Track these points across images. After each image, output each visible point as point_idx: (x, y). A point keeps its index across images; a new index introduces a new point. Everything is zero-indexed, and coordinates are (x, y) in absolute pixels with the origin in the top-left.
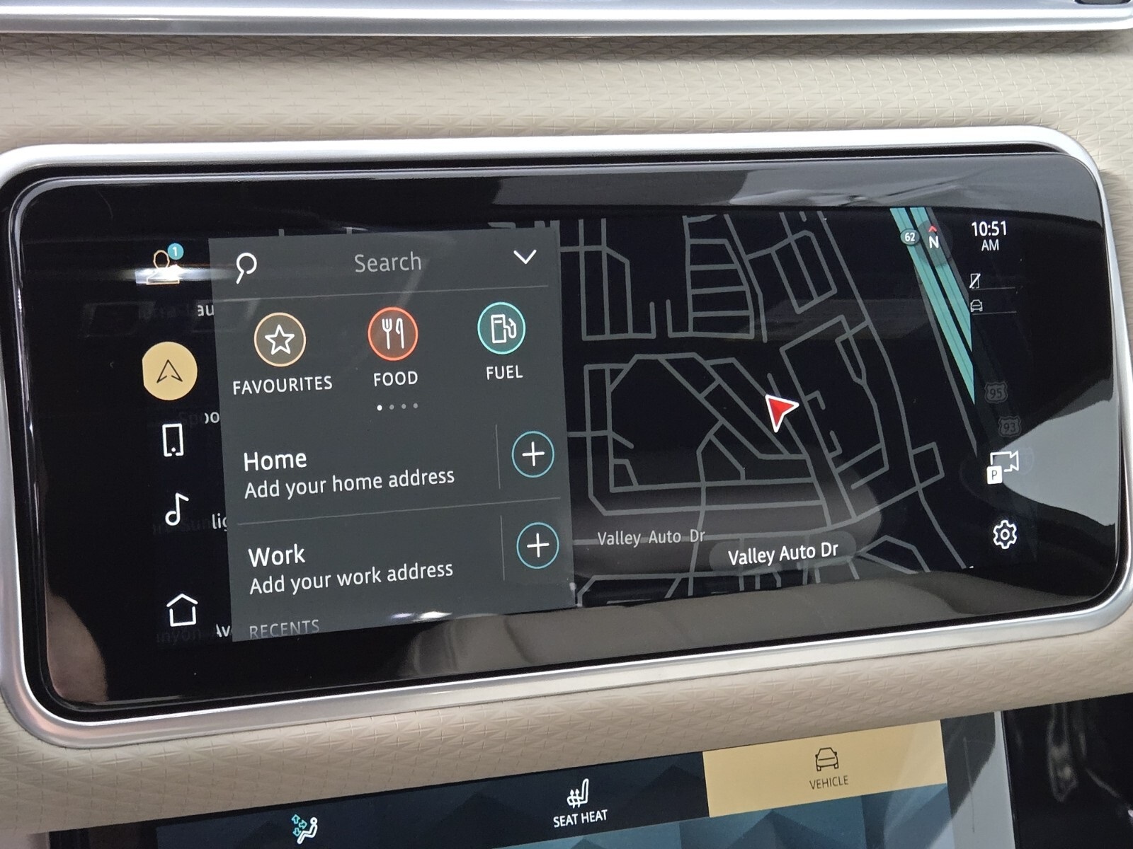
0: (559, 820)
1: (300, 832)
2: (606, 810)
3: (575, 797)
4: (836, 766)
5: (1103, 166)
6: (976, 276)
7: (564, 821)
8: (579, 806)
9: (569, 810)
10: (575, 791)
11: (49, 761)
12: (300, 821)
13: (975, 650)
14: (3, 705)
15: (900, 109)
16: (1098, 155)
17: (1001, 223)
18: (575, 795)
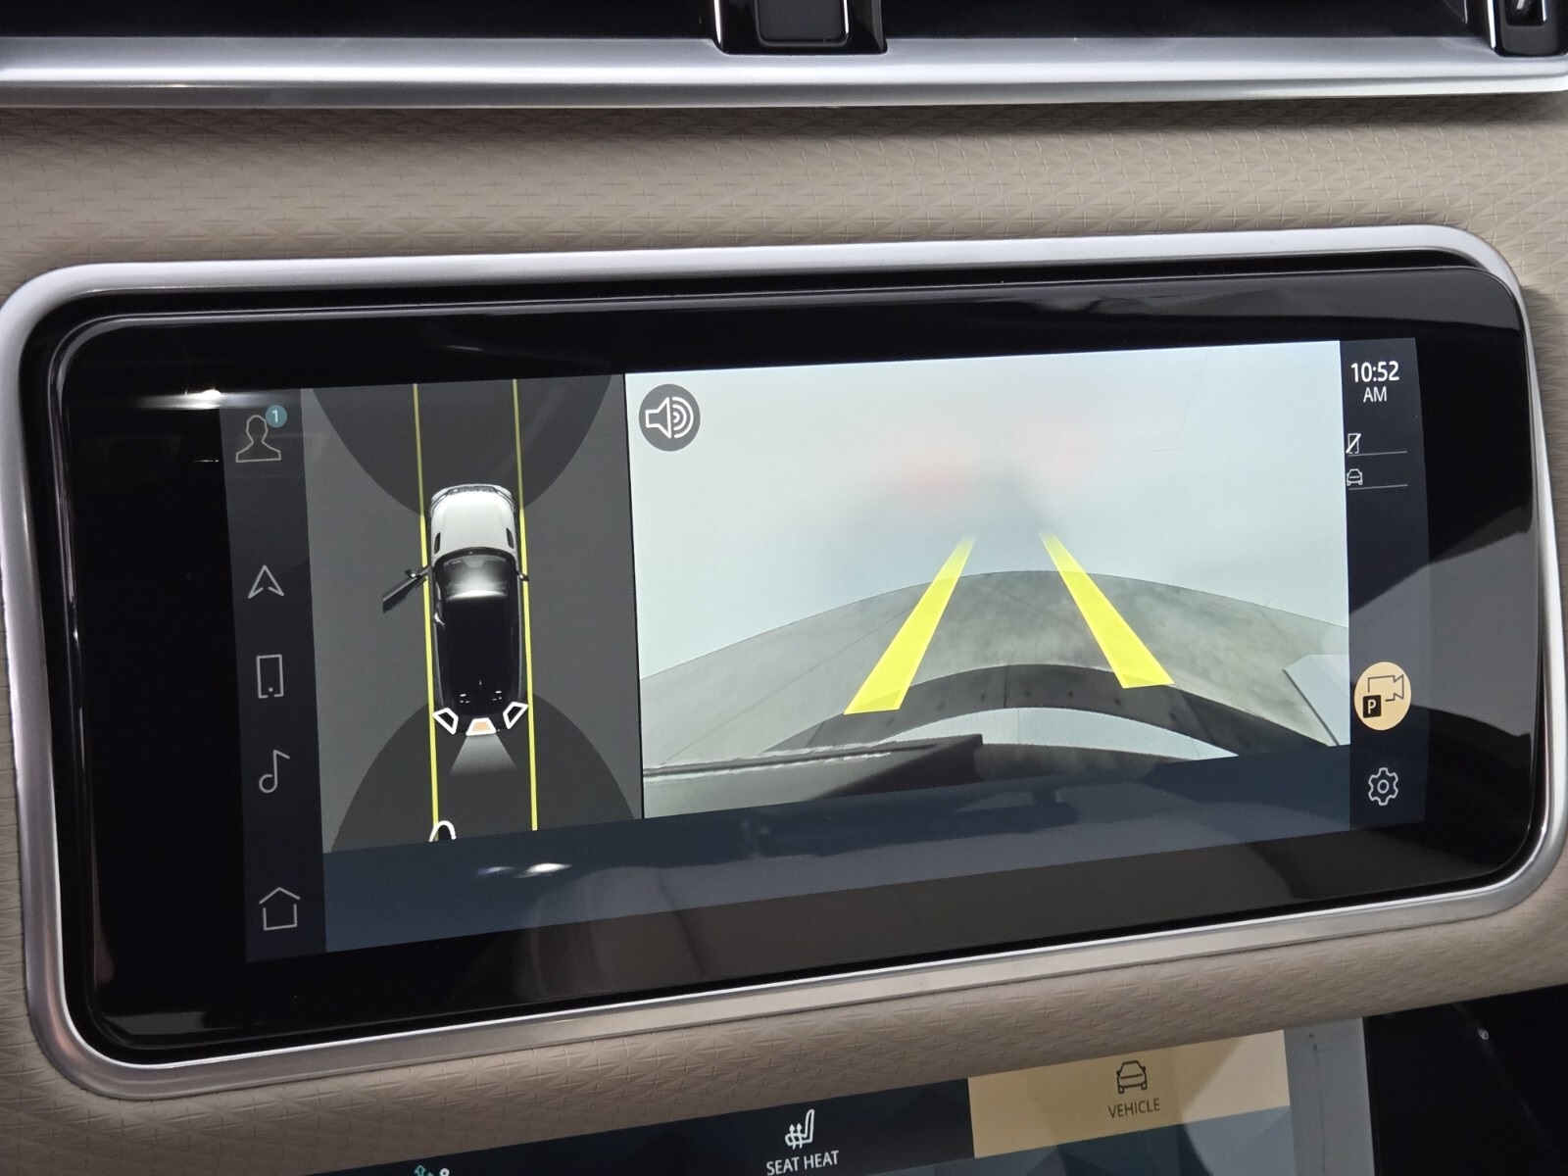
0: (773, 1166)
2: (837, 1152)
3: (795, 1135)
4: (1144, 1086)
5: (1526, 281)
6: (1355, 436)
7: (780, 1166)
9: (787, 1153)
10: (795, 1126)
11: (96, 1119)
12: (425, 1173)
13: (1339, 943)
14: (35, 1044)
15: (1259, 205)
16: (1521, 266)
17: (1391, 363)
18: (796, 1131)
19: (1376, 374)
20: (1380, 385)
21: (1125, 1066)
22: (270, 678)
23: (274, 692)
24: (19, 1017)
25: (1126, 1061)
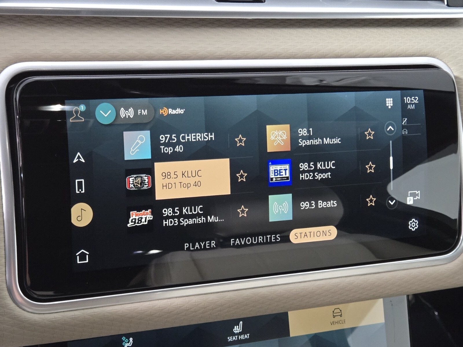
0: (230, 338)
1: (125, 344)
2: (249, 334)
3: (236, 329)
4: (341, 316)
5: (456, 74)
6: (405, 119)
7: (232, 339)
8: (238, 333)
9: (234, 334)
10: (236, 326)
11: (27, 319)
12: (125, 339)
13: (400, 271)
14: (9, 296)
15: (376, 50)
16: (454, 69)
17: (416, 97)
18: (236, 328)
19: (411, 101)
20: (413, 104)
21: (335, 310)
22: (80, 187)
23: (81, 191)
24: (4, 288)
25: (336, 308)
